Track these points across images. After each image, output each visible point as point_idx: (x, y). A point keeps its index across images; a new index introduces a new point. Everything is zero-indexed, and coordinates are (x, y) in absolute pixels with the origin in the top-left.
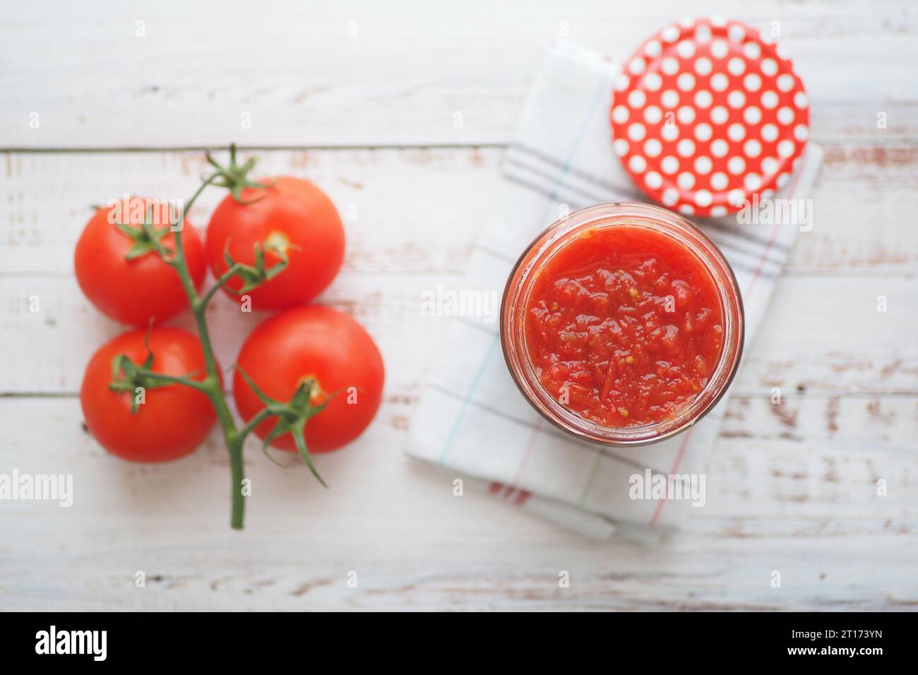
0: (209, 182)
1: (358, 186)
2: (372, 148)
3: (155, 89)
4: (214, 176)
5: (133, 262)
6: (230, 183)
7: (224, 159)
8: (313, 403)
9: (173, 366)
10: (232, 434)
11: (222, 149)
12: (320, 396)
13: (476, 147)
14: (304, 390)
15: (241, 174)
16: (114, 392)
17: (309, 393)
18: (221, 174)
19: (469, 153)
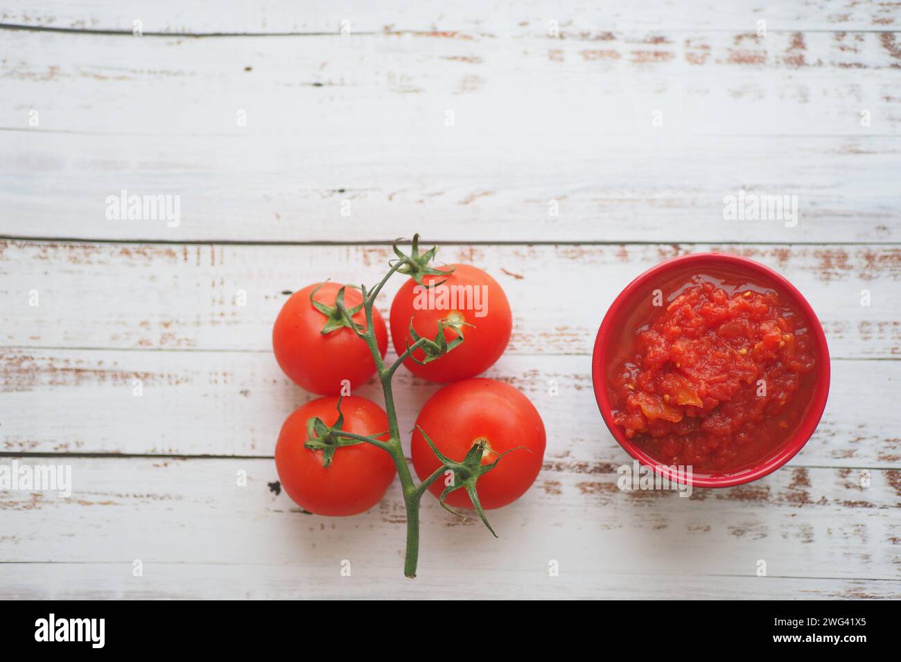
0: (395, 269)
1: (518, 277)
2: (530, 244)
3: (342, 191)
4: (399, 265)
5: (326, 336)
6: (413, 270)
7: (407, 251)
8: (485, 461)
9: (359, 427)
10: (410, 490)
11: (407, 243)
12: (490, 454)
13: (623, 244)
14: (478, 450)
15: (422, 262)
16: (309, 449)
17: (481, 452)
18: (407, 262)
19: (617, 248)
